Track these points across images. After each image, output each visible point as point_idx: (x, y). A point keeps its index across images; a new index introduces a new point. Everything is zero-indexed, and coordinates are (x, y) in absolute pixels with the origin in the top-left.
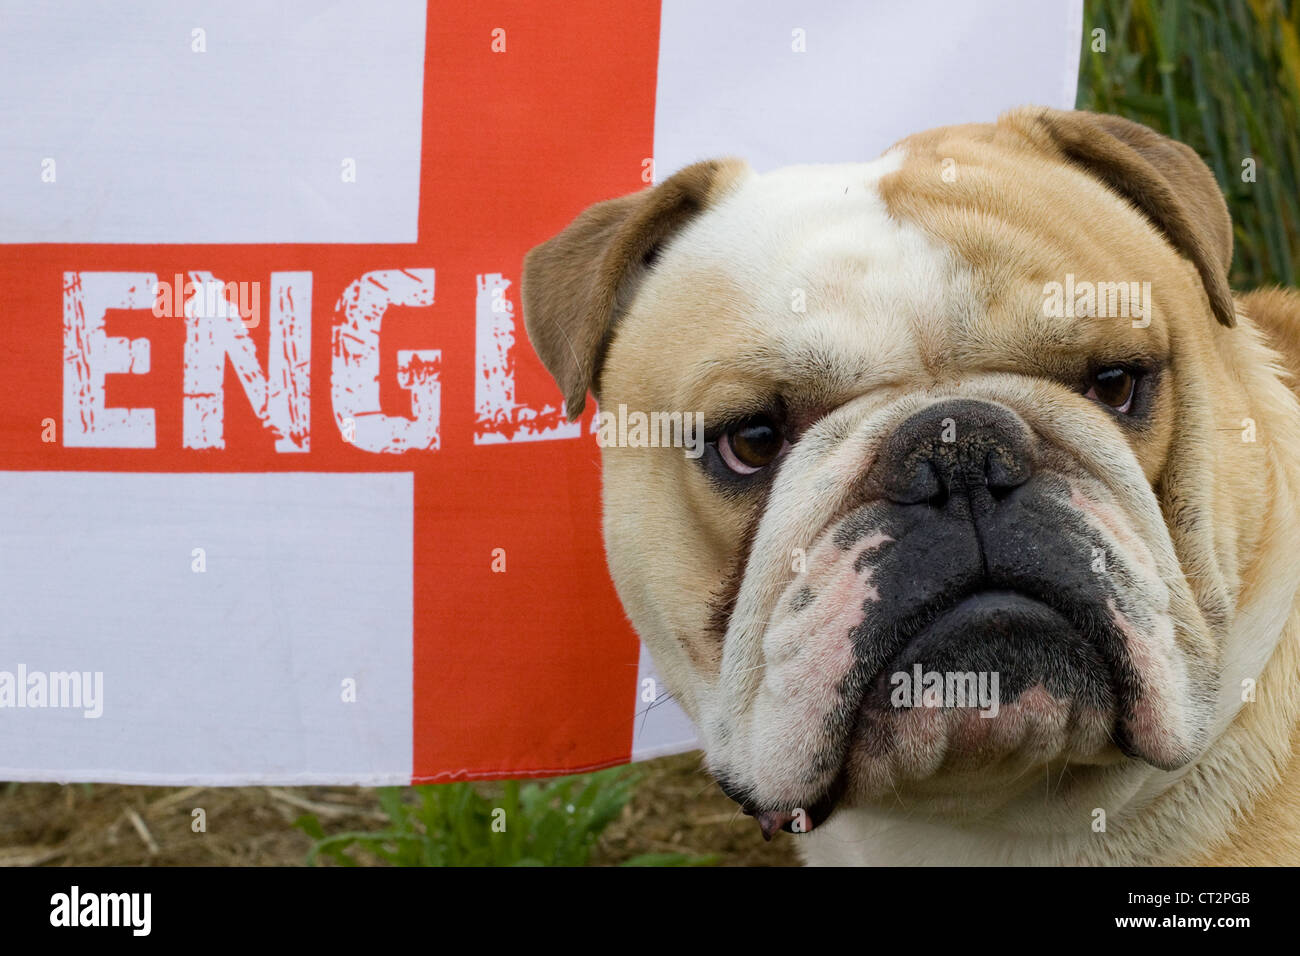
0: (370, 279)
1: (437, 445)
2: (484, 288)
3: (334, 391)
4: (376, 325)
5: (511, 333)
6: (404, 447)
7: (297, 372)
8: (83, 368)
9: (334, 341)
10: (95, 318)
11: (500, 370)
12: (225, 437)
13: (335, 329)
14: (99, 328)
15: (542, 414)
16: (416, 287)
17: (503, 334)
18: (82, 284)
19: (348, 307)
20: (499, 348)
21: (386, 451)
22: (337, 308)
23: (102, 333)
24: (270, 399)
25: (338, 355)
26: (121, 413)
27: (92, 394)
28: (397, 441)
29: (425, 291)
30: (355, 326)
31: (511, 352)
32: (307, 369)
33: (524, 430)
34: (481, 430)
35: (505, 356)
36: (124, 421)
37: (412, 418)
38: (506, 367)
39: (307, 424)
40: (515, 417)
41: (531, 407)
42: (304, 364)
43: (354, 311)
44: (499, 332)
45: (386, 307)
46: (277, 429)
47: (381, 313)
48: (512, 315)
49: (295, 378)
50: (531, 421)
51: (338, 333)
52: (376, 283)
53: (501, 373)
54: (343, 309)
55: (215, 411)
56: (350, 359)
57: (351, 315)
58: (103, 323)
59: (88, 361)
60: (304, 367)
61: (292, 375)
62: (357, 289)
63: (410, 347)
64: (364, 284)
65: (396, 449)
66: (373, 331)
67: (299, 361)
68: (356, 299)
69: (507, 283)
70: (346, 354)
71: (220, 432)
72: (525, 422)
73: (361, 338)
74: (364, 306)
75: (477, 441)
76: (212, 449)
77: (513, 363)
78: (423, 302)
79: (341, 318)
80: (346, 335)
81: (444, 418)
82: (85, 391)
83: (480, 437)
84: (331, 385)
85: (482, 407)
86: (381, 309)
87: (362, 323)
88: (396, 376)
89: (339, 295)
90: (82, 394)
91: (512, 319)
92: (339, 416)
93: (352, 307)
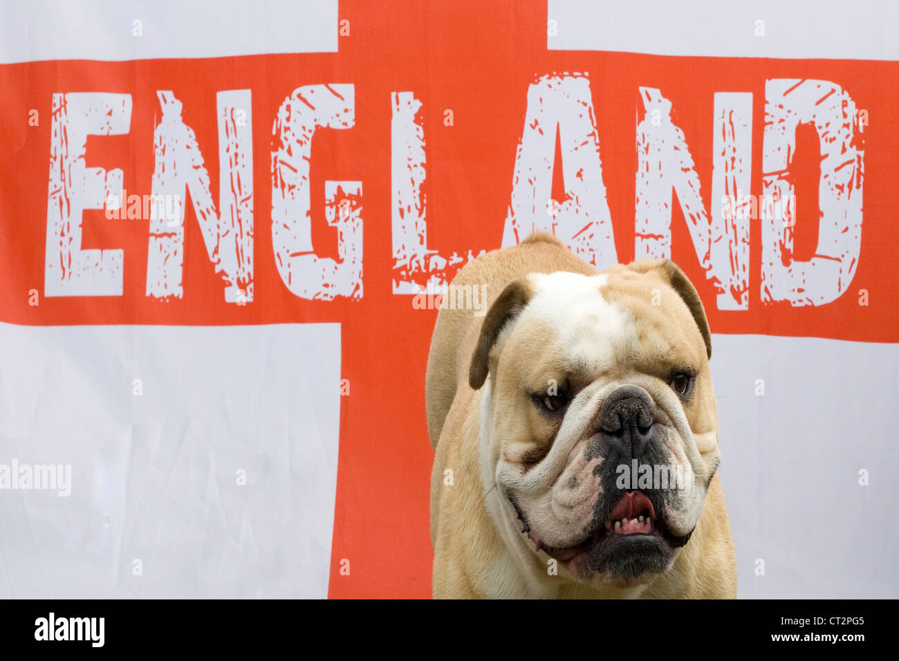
0: (299, 96)
1: (360, 293)
2: (398, 110)
3: (274, 228)
4: (307, 150)
5: (422, 165)
6: (333, 292)
7: (242, 207)
8: (65, 203)
9: (273, 170)
10: (77, 146)
11: (413, 208)
12: (185, 284)
13: (273, 155)
14: (81, 156)
15: (451, 263)
16: (339, 106)
17: (415, 166)
18: (67, 106)
19: (283, 130)
20: (413, 182)
21: (317, 298)
22: (274, 132)
23: (83, 161)
24: (221, 238)
25: (276, 186)
26: (95, 253)
27: (71, 234)
28: (326, 285)
29: (346, 111)
30: (289, 152)
31: (422, 187)
32: (251, 203)
33: (434, 280)
34: (399, 279)
35: (418, 192)
36: (97, 265)
37: (340, 261)
38: (419, 207)
39: (250, 268)
40: (427, 266)
41: (441, 254)
42: (249, 198)
43: (288, 134)
44: (412, 164)
45: (314, 129)
46: (227, 276)
47: (310, 136)
48: (424, 144)
49: (240, 216)
50: (441, 272)
51: (276, 158)
52: (304, 101)
53: (415, 212)
54: (279, 131)
55: (175, 253)
56: (286, 189)
57: (286, 139)
58: (83, 151)
59: (69, 196)
60: (248, 202)
61: (238, 211)
62: (288, 108)
63: (336, 179)
64: (293, 102)
65: (326, 295)
66: (304, 158)
67: (244, 196)
68: (288, 119)
69: (417, 104)
70: (283, 185)
71: (179, 279)
72: (435, 271)
73: (294, 166)
74: (295, 127)
75: (396, 291)
76: (172, 297)
77: (425, 201)
78: (345, 124)
79: (278, 144)
80: (282, 162)
81: (366, 261)
82: (65, 231)
83: (398, 285)
84: (271, 222)
85: (399, 251)
86: (310, 131)
87: (296, 148)
88: (324, 211)
89: (274, 116)
90: (62, 234)
91: (423, 147)
92: (278, 255)
93: (287, 129)
